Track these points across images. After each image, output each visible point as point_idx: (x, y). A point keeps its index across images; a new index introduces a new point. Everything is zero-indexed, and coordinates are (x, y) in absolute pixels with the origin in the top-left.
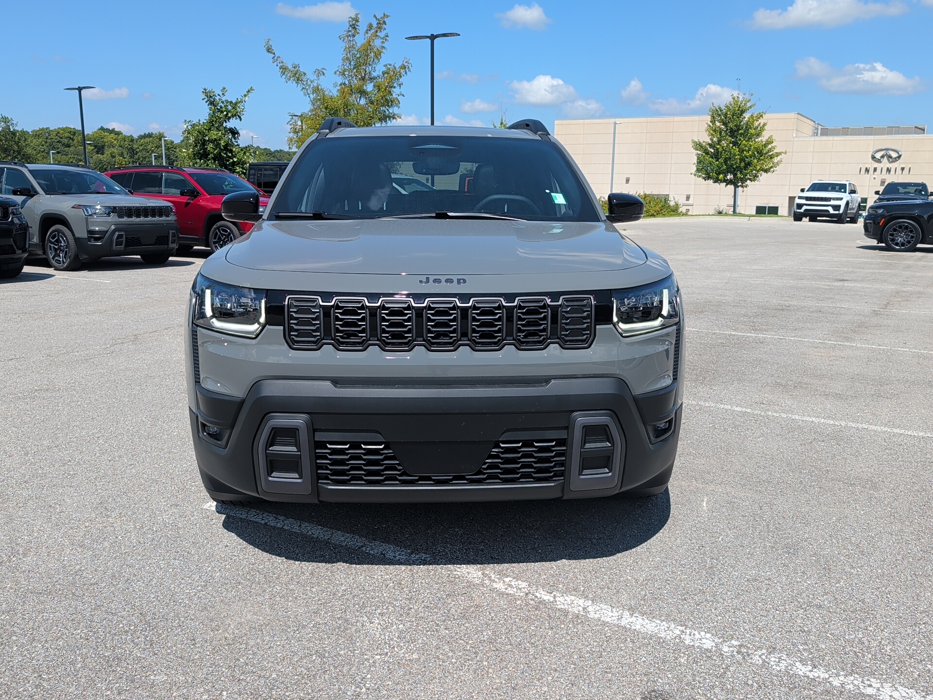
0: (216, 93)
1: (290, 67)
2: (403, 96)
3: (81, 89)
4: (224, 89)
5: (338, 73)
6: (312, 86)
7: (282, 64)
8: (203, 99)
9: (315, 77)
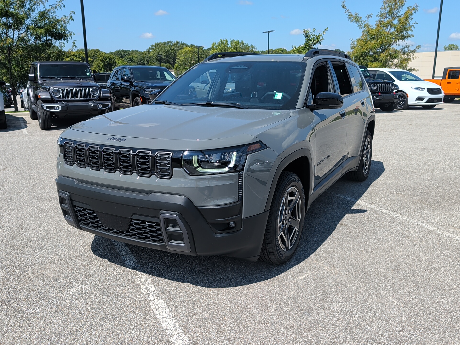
0: (310, 31)
1: (353, 15)
2: (417, 23)
3: (269, 32)
4: (314, 29)
5: (378, 16)
6: (364, 24)
7: (349, 13)
8: (303, 35)
9: (366, 19)
